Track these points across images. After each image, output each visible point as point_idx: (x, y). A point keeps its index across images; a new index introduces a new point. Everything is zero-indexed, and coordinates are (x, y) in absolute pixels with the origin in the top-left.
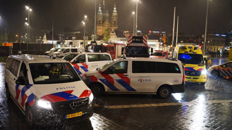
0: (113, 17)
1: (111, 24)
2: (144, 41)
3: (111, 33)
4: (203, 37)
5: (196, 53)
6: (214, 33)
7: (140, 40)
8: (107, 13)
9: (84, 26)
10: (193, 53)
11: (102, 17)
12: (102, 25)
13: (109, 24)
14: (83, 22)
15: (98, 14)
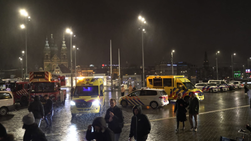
0: (62, 51)
1: (60, 59)
2: (45, 76)
3: (55, 69)
4: (141, 68)
5: (92, 85)
6: (165, 63)
7: (41, 75)
8: (56, 47)
9: (22, 63)
10: (90, 85)
11: (50, 52)
12: (50, 61)
13: (58, 59)
14: (20, 58)
15: (45, 48)
